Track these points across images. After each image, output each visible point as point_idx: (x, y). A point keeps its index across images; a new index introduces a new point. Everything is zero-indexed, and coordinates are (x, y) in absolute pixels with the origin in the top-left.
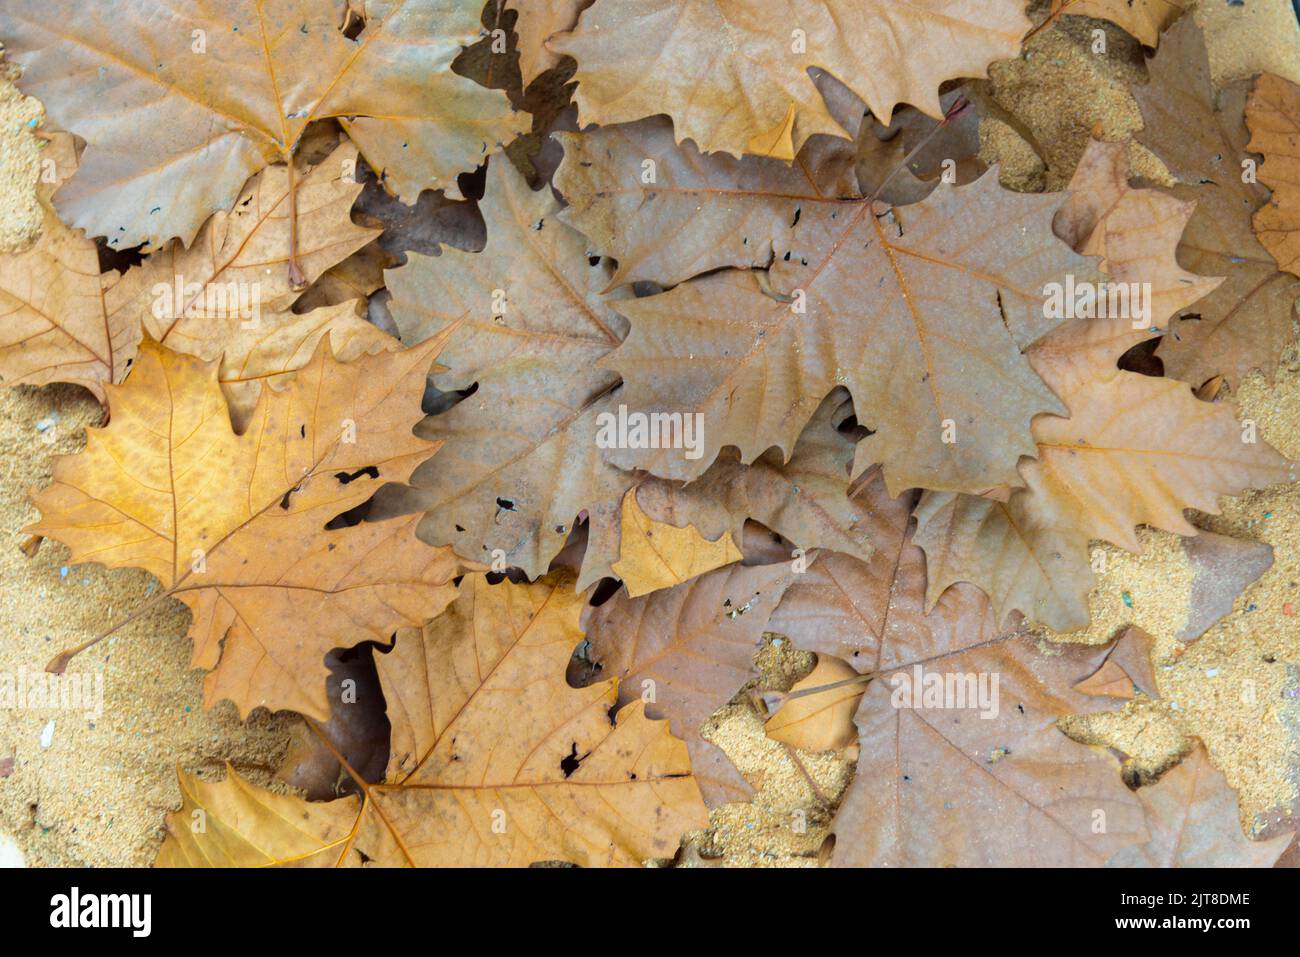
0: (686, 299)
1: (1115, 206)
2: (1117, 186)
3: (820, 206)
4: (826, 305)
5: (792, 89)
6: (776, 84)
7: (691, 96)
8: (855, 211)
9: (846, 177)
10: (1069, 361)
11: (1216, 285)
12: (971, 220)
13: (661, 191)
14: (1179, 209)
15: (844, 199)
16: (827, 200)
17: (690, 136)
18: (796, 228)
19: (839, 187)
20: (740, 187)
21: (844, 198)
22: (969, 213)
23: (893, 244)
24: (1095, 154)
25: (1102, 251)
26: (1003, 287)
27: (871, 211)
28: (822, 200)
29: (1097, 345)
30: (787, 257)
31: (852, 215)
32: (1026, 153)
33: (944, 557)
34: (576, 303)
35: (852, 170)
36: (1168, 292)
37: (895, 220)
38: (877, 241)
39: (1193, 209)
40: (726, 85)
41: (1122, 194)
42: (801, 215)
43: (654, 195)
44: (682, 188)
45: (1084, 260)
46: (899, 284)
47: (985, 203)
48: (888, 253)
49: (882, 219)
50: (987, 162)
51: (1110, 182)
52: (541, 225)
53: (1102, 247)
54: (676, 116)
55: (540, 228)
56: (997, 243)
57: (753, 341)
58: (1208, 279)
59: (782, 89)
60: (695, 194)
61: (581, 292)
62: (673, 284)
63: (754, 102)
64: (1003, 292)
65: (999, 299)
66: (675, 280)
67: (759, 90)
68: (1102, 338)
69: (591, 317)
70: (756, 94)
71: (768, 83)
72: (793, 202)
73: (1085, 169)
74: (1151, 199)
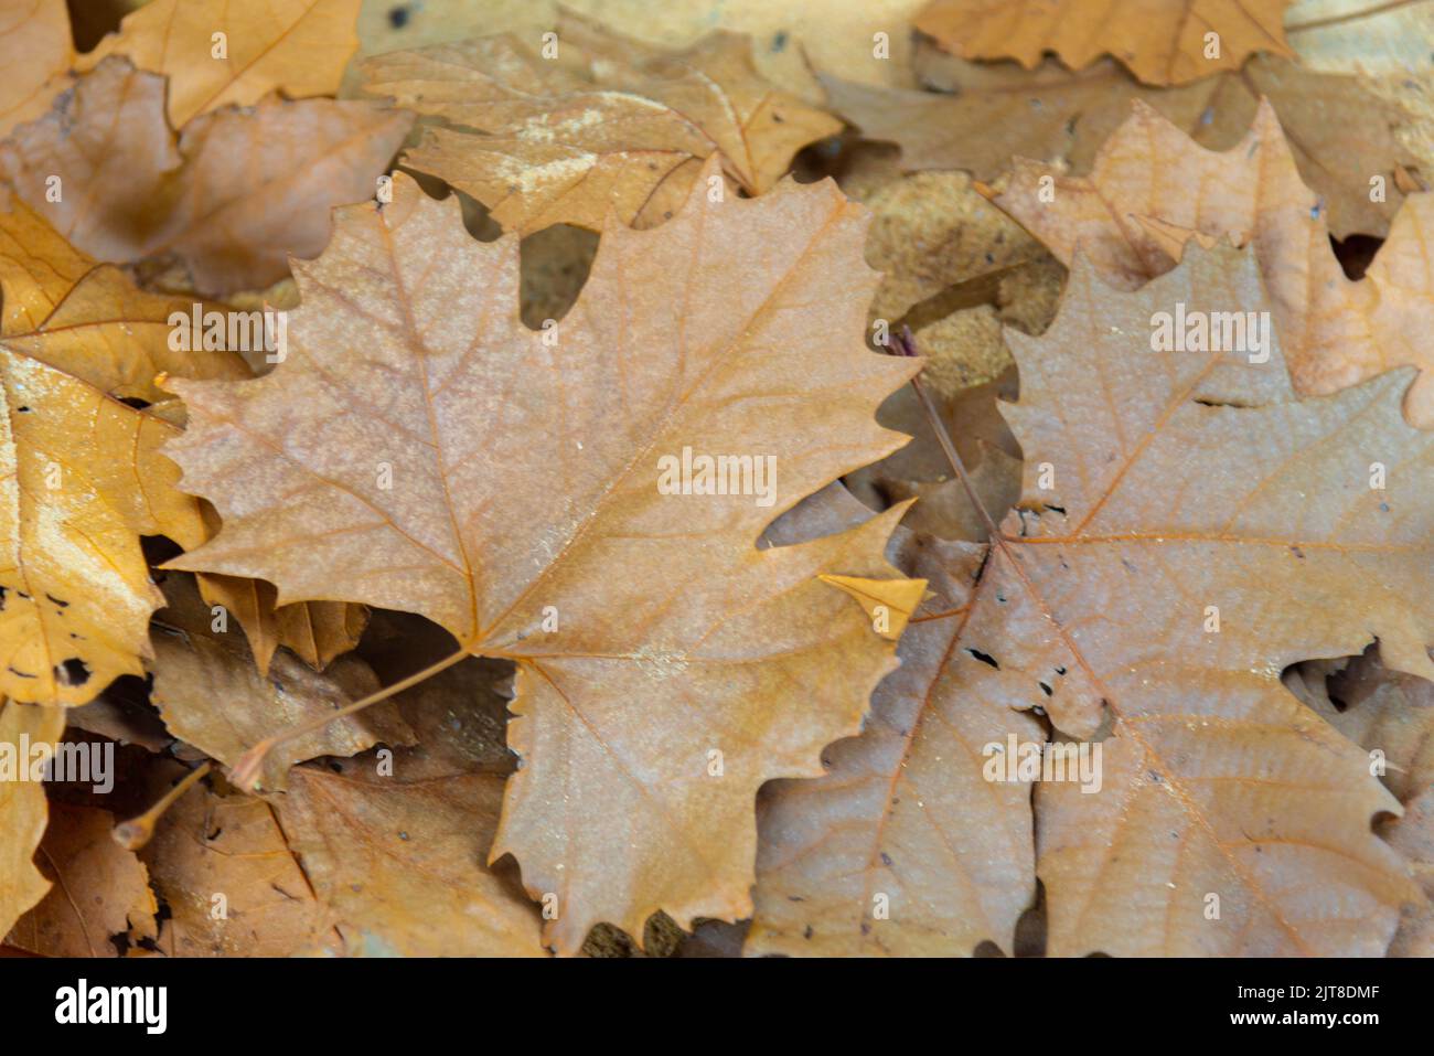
0: (1067, 868)
1: (1110, 206)
2: (1080, 191)
3: (977, 616)
4: (1143, 659)
5: (783, 583)
6: (765, 606)
7: (738, 742)
8: (1004, 567)
9: (950, 555)
10: (1329, 346)
11: (1271, 113)
12: (1077, 398)
13: (878, 846)
14: (1140, 124)
15: (980, 576)
16: (973, 601)
17: (818, 750)
18: (1003, 661)
19: (957, 576)
20: (903, 734)
21: (978, 575)
22: (1065, 397)
23: (1074, 527)
24: (1025, 201)
25: (1182, 236)
26: (1193, 389)
27: (1012, 540)
28: (968, 610)
29: (1313, 300)
30: (1048, 691)
31: (1008, 569)
32: (972, 321)
35: (941, 543)
36: (1263, 178)
37: (1036, 512)
38: (1062, 549)
39: (1145, 106)
40: (740, 685)
41: (1094, 190)
42: (983, 651)
43: (884, 856)
44: (880, 815)
45: (1188, 264)
46: (1139, 540)
47: (1057, 369)
48: (1086, 541)
49: (1030, 531)
50: (962, 386)
51: (1072, 198)
53: (1173, 232)
54: (770, 771)
56: (1124, 374)
57: (1165, 792)
58: (1260, 119)
59: (778, 599)
60: (896, 802)
62: (1032, 886)
63: (785, 644)
64: (1202, 393)
65: (1208, 404)
66: (1031, 880)
67: (768, 633)
68: (1304, 291)
70: (774, 638)
71: (762, 616)
72: (955, 658)
73: (1043, 223)
74: (1115, 155)
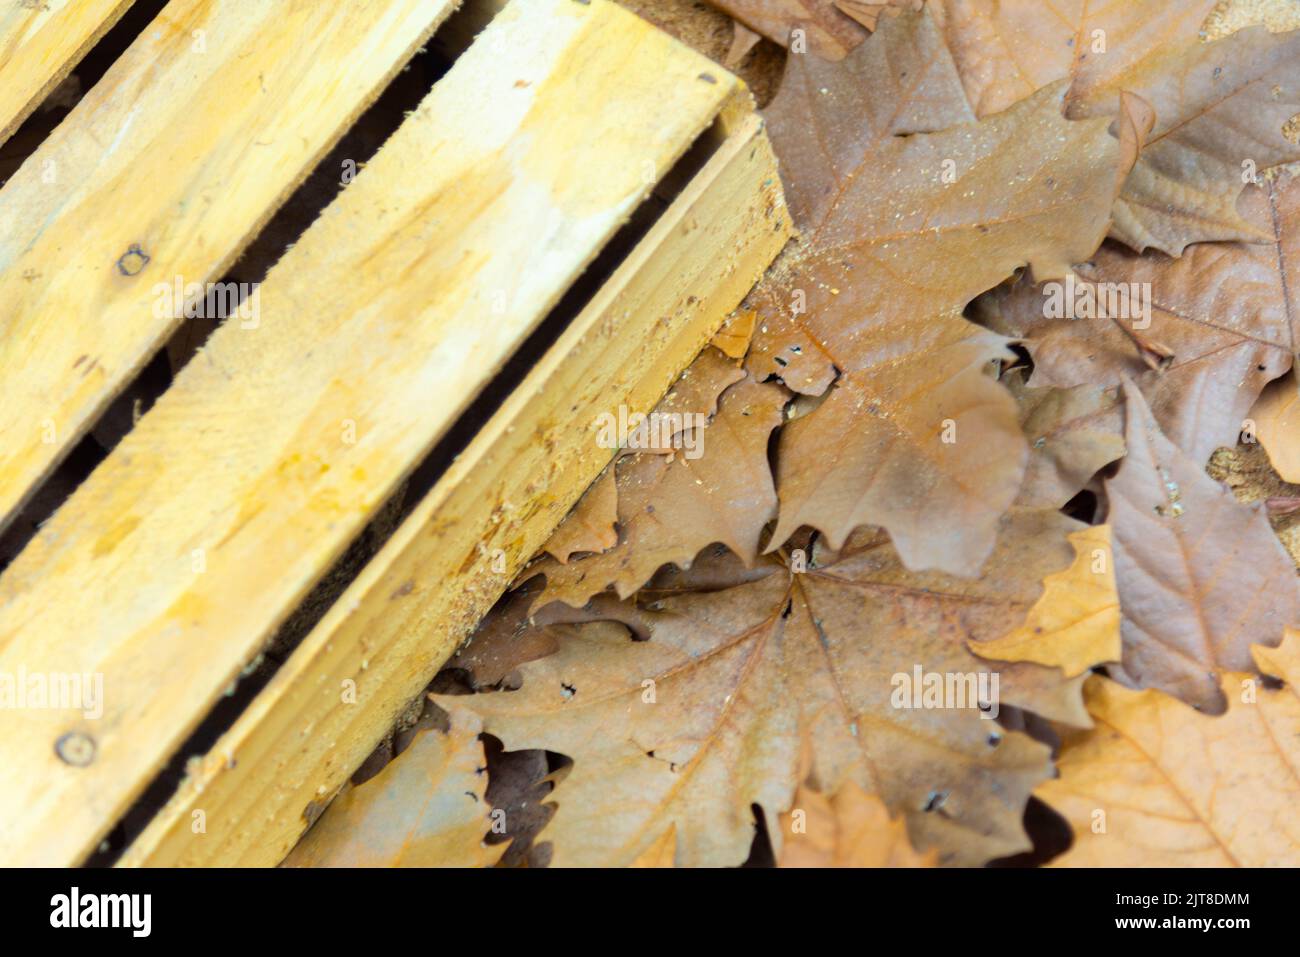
33: (1202, 219)
34: (692, 668)
52: (568, 688)
55: (573, 691)
61: (678, 662)
65: (904, 135)
69: (718, 653)
